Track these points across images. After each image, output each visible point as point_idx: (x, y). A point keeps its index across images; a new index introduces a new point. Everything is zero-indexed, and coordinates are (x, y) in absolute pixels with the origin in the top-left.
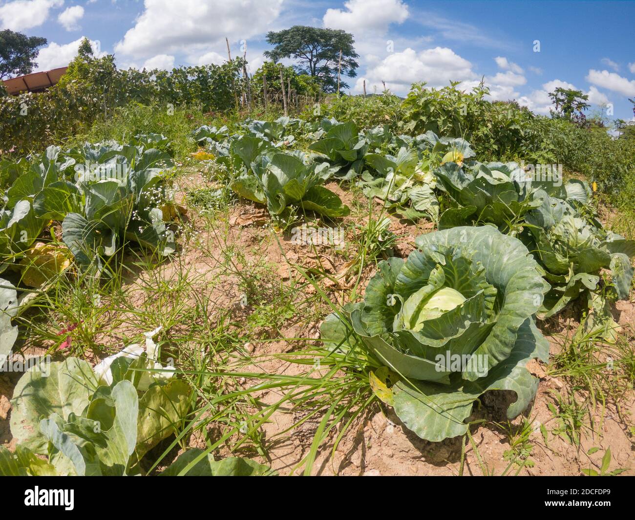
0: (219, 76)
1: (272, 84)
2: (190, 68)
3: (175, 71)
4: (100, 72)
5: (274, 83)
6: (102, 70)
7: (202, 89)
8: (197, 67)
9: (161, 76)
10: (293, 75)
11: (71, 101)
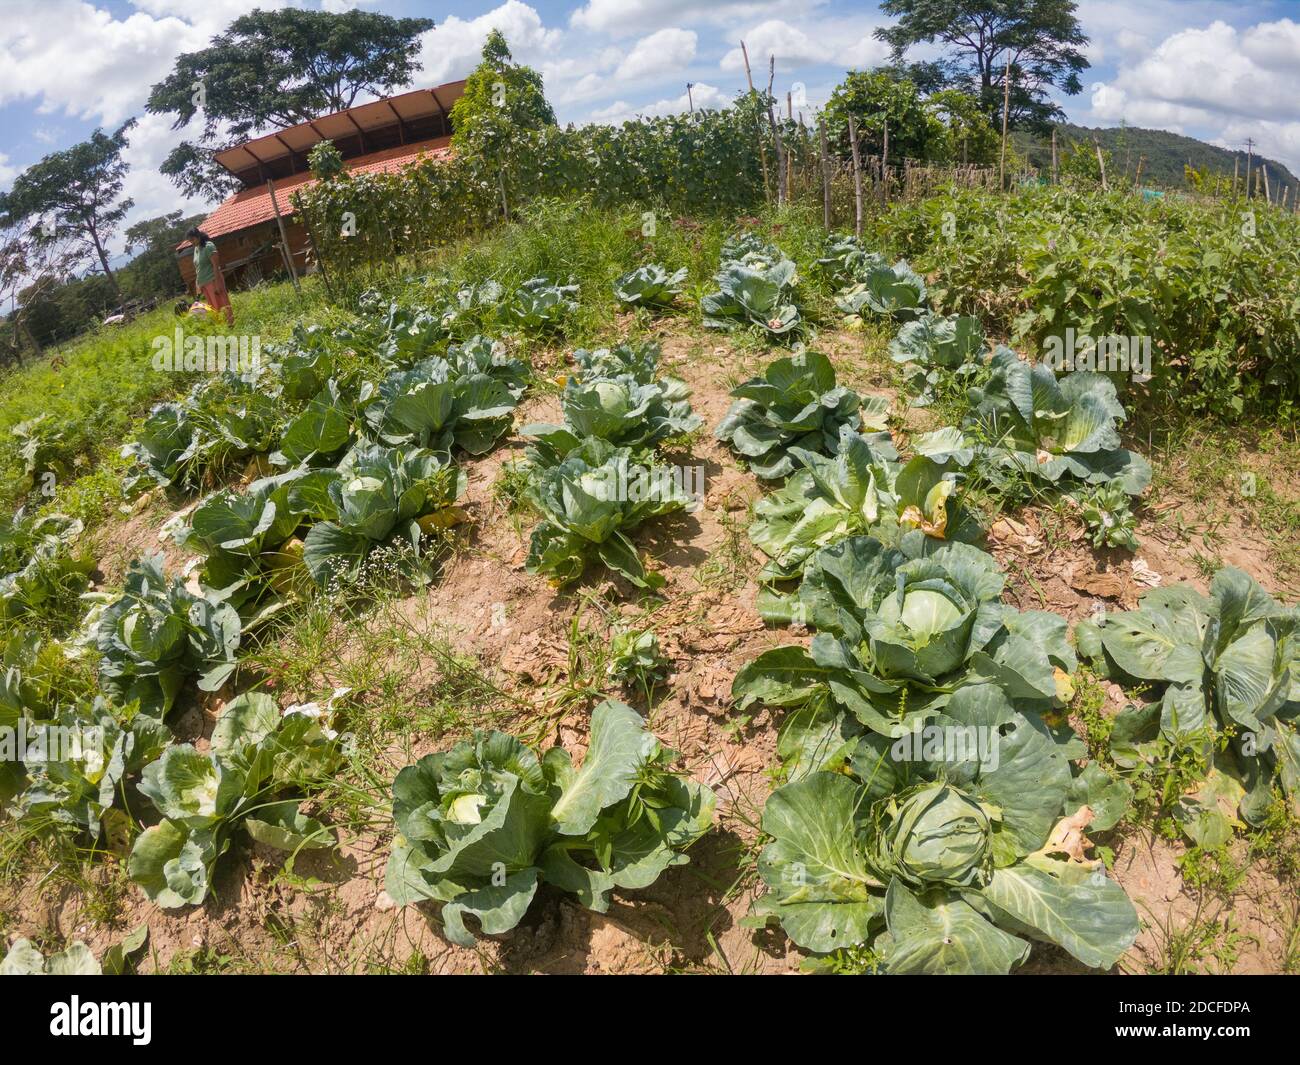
0: (715, 132)
1: (864, 122)
2: (658, 118)
3: (630, 127)
4: (488, 137)
5: (868, 119)
6: (491, 133)
7: (683, 161)
8: (672, 117)
9: (603, 137)
10: (911, 102)
11: (442, 187)
